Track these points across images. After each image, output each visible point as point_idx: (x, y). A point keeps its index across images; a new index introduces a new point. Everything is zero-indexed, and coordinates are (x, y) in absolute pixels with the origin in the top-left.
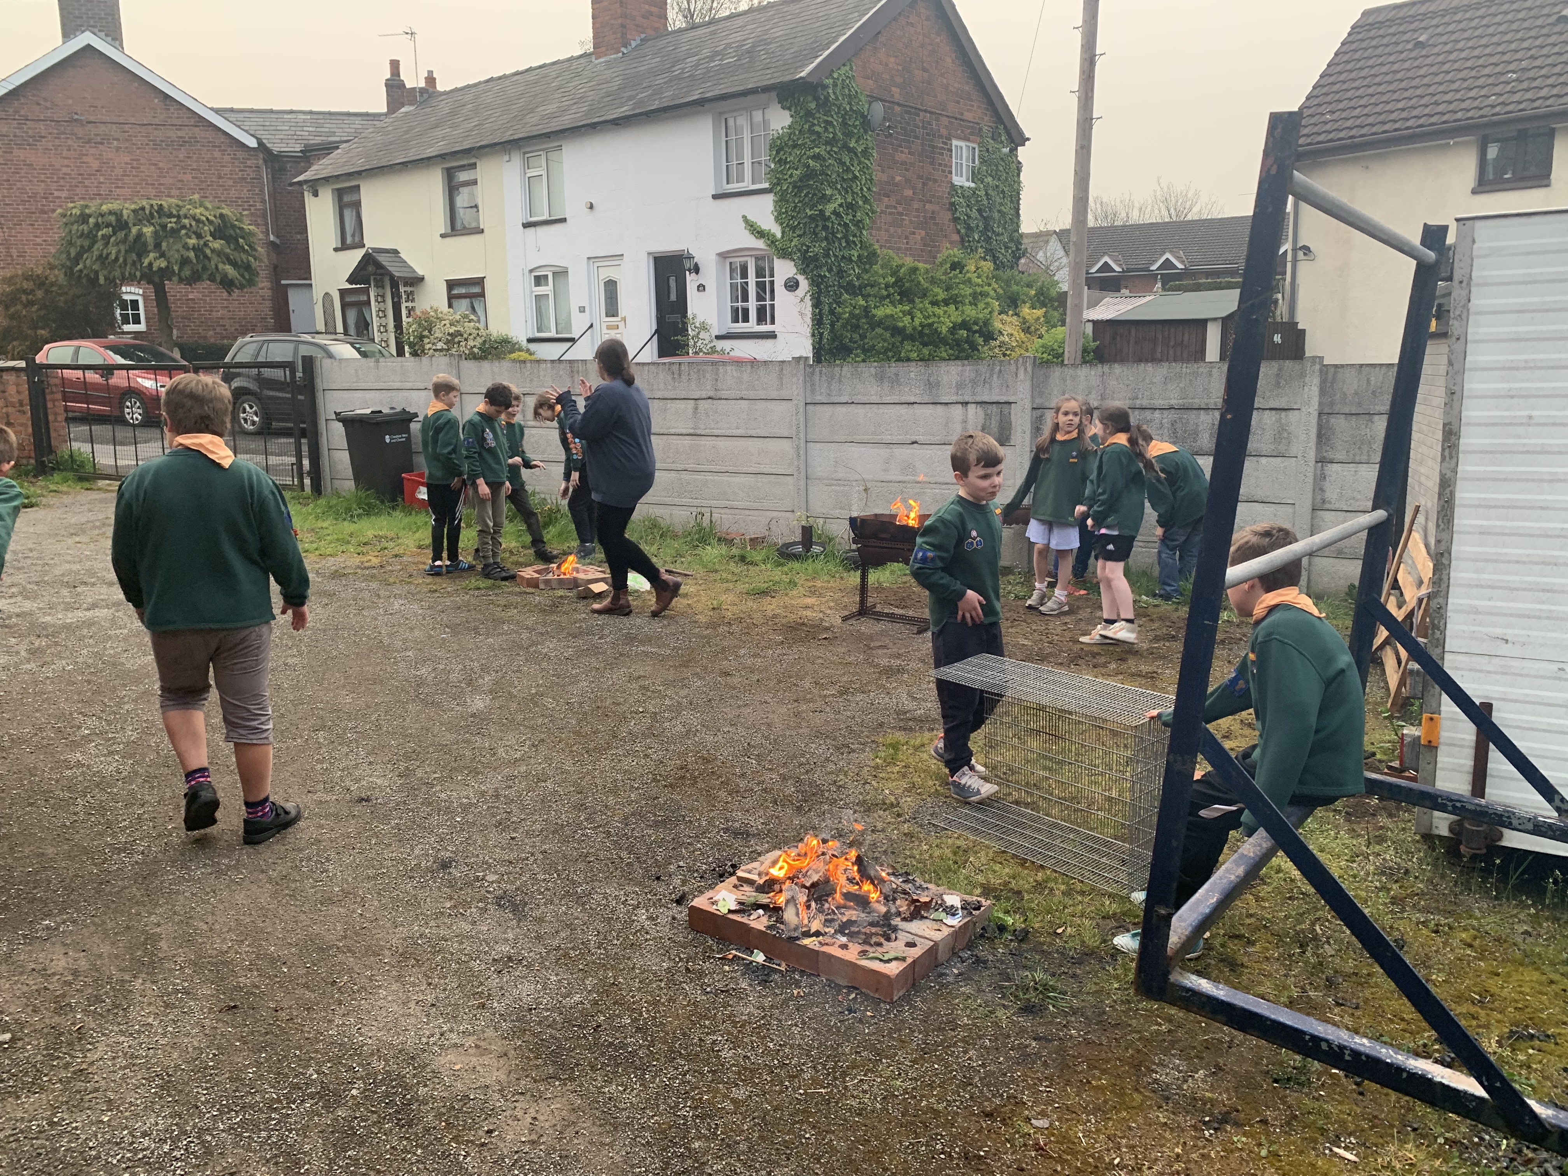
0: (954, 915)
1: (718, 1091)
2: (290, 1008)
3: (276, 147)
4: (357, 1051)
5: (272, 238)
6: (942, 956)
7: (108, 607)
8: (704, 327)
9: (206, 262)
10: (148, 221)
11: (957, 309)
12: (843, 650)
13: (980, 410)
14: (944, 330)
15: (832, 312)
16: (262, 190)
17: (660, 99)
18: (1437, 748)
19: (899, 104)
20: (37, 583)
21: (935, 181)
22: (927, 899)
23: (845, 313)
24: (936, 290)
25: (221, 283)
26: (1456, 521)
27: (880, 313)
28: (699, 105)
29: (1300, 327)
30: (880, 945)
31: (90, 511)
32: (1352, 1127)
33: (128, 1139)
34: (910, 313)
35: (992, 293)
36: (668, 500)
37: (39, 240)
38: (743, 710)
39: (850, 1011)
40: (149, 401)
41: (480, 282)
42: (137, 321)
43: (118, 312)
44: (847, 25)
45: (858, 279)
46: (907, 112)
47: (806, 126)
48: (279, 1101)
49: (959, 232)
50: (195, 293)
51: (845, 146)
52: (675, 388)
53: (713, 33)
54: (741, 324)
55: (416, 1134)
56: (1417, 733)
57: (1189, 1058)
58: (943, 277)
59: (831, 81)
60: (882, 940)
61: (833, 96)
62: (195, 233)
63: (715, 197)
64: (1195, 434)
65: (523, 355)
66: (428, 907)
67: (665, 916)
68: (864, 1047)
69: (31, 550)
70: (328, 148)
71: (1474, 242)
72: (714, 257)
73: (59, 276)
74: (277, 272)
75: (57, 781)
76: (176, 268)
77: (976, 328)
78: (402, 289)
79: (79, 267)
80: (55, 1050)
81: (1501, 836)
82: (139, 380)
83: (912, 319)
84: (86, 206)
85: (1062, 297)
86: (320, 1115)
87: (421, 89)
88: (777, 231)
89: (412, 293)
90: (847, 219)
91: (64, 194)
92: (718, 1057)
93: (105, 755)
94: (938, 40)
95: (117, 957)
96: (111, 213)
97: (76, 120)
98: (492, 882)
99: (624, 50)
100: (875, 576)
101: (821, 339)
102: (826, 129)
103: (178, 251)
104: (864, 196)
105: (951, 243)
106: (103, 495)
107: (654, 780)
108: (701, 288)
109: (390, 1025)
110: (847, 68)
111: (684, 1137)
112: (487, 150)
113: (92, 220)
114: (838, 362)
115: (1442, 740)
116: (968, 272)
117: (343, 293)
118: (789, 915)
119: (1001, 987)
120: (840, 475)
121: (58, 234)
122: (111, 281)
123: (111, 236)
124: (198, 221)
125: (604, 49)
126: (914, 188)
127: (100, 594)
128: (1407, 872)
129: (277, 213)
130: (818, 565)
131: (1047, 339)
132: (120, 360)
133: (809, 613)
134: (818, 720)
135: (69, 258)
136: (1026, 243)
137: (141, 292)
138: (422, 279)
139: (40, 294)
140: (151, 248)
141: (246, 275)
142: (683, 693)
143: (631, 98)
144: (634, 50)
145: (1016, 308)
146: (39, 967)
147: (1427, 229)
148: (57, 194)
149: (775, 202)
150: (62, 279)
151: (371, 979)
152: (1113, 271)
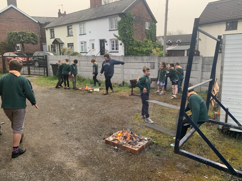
0: (146, 141)
1: (110, 168)
2: (43, 156)
3: (41, 23)
4: (54, 162)
5: (40, 37)
6: (144, 147)
8: (107, 51)
9: (30, 40)
10: (21, 34)
11: (146, 48)
12: (129, 100)
13: (150, 64)
14: (144, 51)
15: (127, 48)
16: (39, 29)
19: (138, 17)
21: (143, 28)
22: (142, 139)
23: (129, 49)
24: (143, 45)
25: (32, 44)
26: (223, 81)
27: (135, 49)
28: (107, 17)
29: (199, 51)
32: (207, 173)
33: (18, 176)
34: (139, 49)
35: (152, 46)
37: (4, 37)
38: (114, 110)
39: (130, 156)
41: (73, 44)
42: (19, 49)
43: (16, 48)
44: (130, 4)
45: (131, 43)
47: (123, 20)
48: (42, 170)
49: (147, 36)
50: (28, 45)
51: (129, 23)
53: (109, 5)
54: (113, 50)
55: (63, 175)
56: (217, 113)
57: (182, 163)
58: (144, 43)
59: (127, 13)
60: (135, 145)
61: (127, 15)
62: (28, 36)
63: (109, 31)
65: (79, 55)
66: (65, 140)
67: (102, 141)
68: (132, 161)
70: (49, 23)
71: (226, 38)
72: (109, 40)
73: (7, 42)
74: (41, 42)
76: (25, 41)
77: (149, 51)
78: (61, 45)
79: (10, 41)
80: (7, 162)
81: (230, 129)
84: (11, 32)
85: (163, 46)
86: (48, 172)
87: (63, 14)
88: (119, 36)
89: (62, 45)
90: (130, 34)
92: (110, 163)
94: (144, 7)
96: (15, 33)
97: (10, 18)
98: (75, 136)
99: (95, 8)
100: (134, 89)
101: (125, 53)
102: (126, 20)
103: (26, 39)
104: (132, 31)
105: (146, 38)
107: (100, 120)
108: (107, 45)
109: (59, 158)
110: (130, 11)
111: (105, 175)
112: (74, 23)
113: (12, 34)
114: (128, 56)
115: (221, 114)
116: (148, 42)
117: (51, 45)
118: (121, 141)
119: (153, 152)
120: (128, 74)
121: (7, 36)
122: (15, 43)
123: (15, 36)
124: (29, 34)
125: (92, 8)
126: (140, 29)
128: (215, 134)
129: (41, 33)
130: (125, 87)
131: (160, 53)
132: (16, 55)
133: (124, 95)
134: (125, 111)
135: (8, 39)
136: (157, 38)
137: (20, 45)
138: (64, 43)
139: (4, 45)
140: (21, 38)
141: (36, 42)
142: (105, 107)
143: (96, 15)
144: (97, 8)
145: (155, 48)
146: (4, 149)
147: (219, 36)
148: (7, 30)
149: (119, 32)
150: (7, 43)
151: (56, 151)
152: (170, 42)
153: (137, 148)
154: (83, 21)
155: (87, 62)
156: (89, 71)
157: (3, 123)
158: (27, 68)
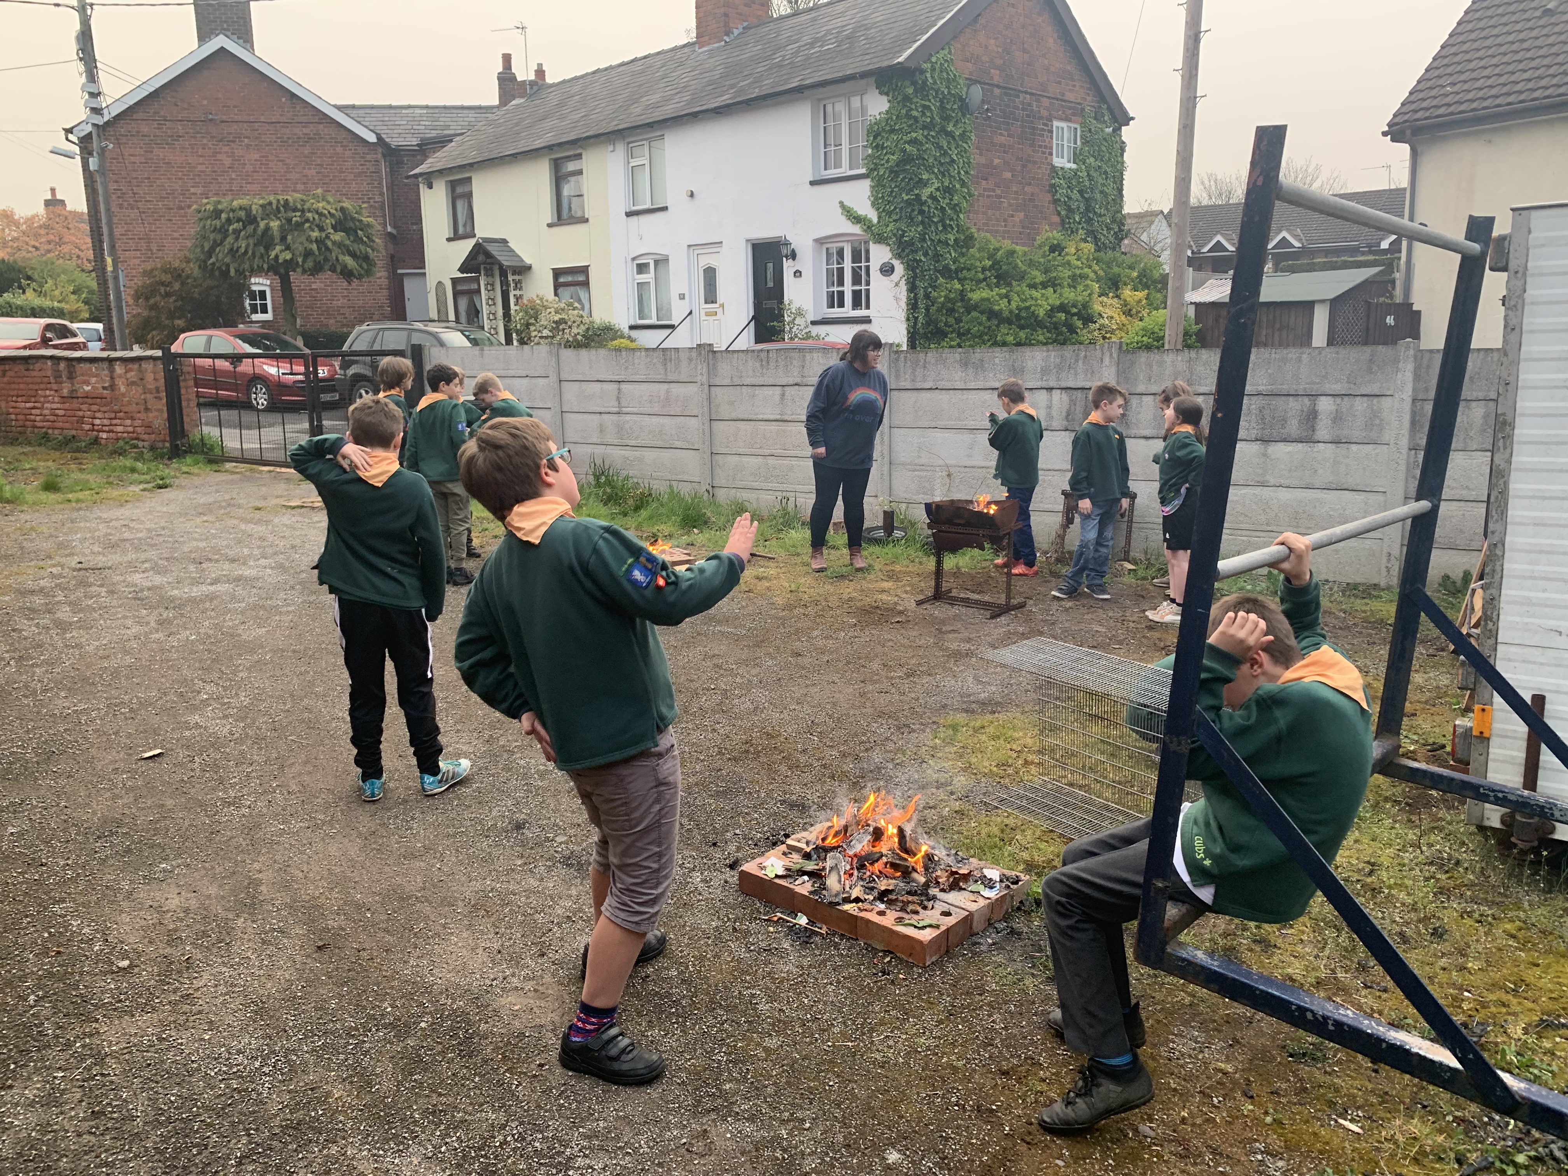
0: (991, 888)
1: (752, 1038)
2: (371, 949)
3: (395, 142)
4: (428, 990)
5: (389, 229)
6: (978, 926)
7: (228, 582)
8: (800, 313)
9: (328, 254)
10: (275, 216)
11: (1055, 292)
12: (915, 633)
13: (1065, 397)
14: (1041, 313)
15: (927, 296)
16: (380, 183)
17: (761, 86)
18: (1488, 739)
19: (998, 86)
20: (167, 559)
21: (1035, 163)
22: (966, 872)
23: (940, 297)
24: (1035, 273)
25: (341, 273)
26: (1510, 513)
27: (976, 296)
28: (798, 93)
29: (1415, 308)
30: (917, 913)
31: (217, 491)
32: (1360, 1101)
33: (225, 1055)
34: (1006, 296)
35: (1092, 275)
36: (755, 485)
37: (176, 235)
38: (810, 689)
39: (884, 973)
40: (276, 388)
41: (584, 270)
42: (264, 310)
43: (247, 302)
44: (947, 8)
45: (954, 263)
46: (1006, 94)
47: (904, 111)
48: (357, 1029)
49: (1059, 214)
50: (318, 283)
51: (943, 131)
52: (763, 375)
53: (814, 20)
54: (836, 310)
55: (475, 1064)
56: (1469, 724)
57: (1207, 1032)
58: (1042, 260)
59: (929, 65)
60: (919, 909)
61: (930, 80)
62: (318, 226)
63: (812, 183)
64: (1284, 421)
65: (625, 342)
66: (501, 864)
67: (717, 879)
68: (894, 1007)
69: (163, 528)
70: (443, 141)
71: (1530, 232)
72: (810, 243)
73: (194, 269)
74: (394, 262)
75: (178, 740)
76: (300, 260)
77: (1075, 310)
78: (510, 278)
79: (211, 261)
80: (166, 976)
81: (1553, 830)
82: (265, 367)
83: (1009, 302)
84: (219, 202)
85: (1164, 279)
86: (392, 1043)
87: (531, 81)
88: (873, 216)
89: (520, 281)
90: (944, 203)
91: (199, 190)
92: (755, 1009)
93: (220, 718)
94: (1040, 20)
95: (223, 897)
96: (241, 208)
97: (211, 120)
98: (561, 843)
99: (726, 38)
100: (950, 562)
101: (915, 324)
102: (923, 114)
103: (302, 243)
104: (961, 179)
105: (1051, 224)
106: (230, 477)
107: (720, 753)
108: (798, 274)
109: (459, 968)
110: (946, 52)
111: (717, 1079)
112: (592, 140)
113: (224, 216)
114: (932, 346)
115: (1494, 732)
116: (1067, 254)
117: (455, 281)
118: (832, 882)
119: (1032, 957)
120: (923, 461)
121: (193, 229)
122: (240, 273)
123: (241, 231)
124: (321, 215)
125: (707, 38)
126: (1012, 170)
127: (223, 570)
128: (1458, 863)
129: (394, 205)
130: (898, 550)
131: (1148, 322)
132: (249, 349)
133: (884, 597)
134: (883, 700)
135: (202, 252)
136: (1129, 223)
137: (268, 282)
138: (529, 268)
139: (177, 286)
140: (277, 240)
141: (365, 265)
142: (754, 672)
143: (732, 86)
144: (736, 38)
145: (1117, 290)
146: (155, 904)
147: (1473, 221)
148: (193, 190)
149: (872, 187)
150: (196, 272)
151: (444, 926)
152: (1227, 250)
153: (928, 930)
154: (650, 126)
155: (666, 386)
156: (678, 444)
157: (154, 756)
158: (307, 425)
